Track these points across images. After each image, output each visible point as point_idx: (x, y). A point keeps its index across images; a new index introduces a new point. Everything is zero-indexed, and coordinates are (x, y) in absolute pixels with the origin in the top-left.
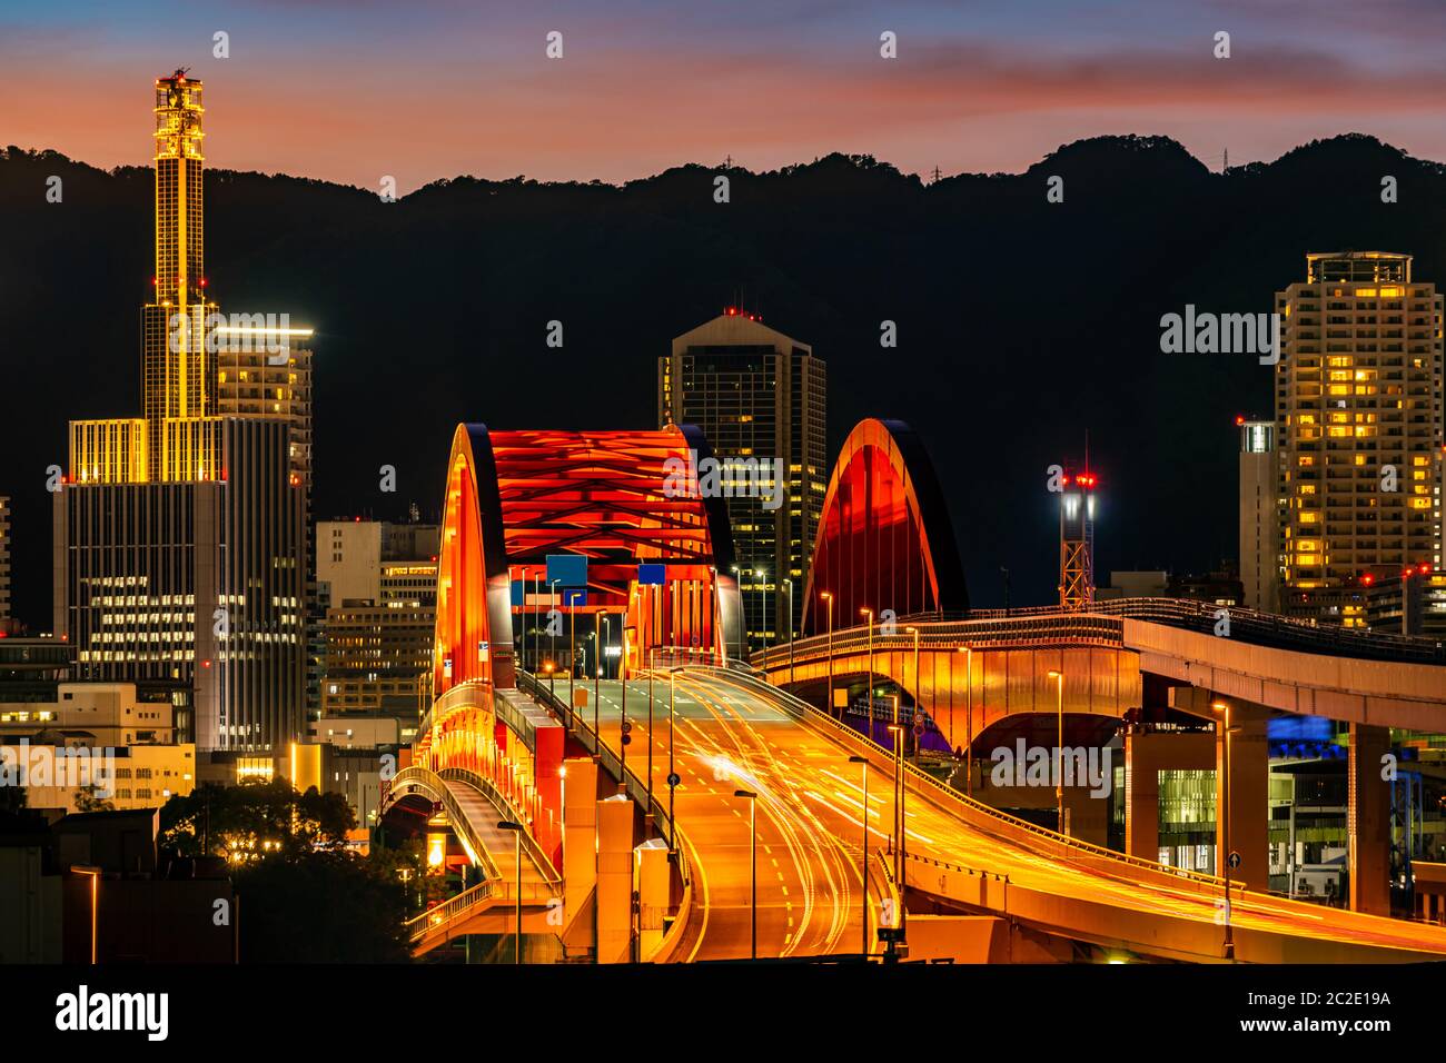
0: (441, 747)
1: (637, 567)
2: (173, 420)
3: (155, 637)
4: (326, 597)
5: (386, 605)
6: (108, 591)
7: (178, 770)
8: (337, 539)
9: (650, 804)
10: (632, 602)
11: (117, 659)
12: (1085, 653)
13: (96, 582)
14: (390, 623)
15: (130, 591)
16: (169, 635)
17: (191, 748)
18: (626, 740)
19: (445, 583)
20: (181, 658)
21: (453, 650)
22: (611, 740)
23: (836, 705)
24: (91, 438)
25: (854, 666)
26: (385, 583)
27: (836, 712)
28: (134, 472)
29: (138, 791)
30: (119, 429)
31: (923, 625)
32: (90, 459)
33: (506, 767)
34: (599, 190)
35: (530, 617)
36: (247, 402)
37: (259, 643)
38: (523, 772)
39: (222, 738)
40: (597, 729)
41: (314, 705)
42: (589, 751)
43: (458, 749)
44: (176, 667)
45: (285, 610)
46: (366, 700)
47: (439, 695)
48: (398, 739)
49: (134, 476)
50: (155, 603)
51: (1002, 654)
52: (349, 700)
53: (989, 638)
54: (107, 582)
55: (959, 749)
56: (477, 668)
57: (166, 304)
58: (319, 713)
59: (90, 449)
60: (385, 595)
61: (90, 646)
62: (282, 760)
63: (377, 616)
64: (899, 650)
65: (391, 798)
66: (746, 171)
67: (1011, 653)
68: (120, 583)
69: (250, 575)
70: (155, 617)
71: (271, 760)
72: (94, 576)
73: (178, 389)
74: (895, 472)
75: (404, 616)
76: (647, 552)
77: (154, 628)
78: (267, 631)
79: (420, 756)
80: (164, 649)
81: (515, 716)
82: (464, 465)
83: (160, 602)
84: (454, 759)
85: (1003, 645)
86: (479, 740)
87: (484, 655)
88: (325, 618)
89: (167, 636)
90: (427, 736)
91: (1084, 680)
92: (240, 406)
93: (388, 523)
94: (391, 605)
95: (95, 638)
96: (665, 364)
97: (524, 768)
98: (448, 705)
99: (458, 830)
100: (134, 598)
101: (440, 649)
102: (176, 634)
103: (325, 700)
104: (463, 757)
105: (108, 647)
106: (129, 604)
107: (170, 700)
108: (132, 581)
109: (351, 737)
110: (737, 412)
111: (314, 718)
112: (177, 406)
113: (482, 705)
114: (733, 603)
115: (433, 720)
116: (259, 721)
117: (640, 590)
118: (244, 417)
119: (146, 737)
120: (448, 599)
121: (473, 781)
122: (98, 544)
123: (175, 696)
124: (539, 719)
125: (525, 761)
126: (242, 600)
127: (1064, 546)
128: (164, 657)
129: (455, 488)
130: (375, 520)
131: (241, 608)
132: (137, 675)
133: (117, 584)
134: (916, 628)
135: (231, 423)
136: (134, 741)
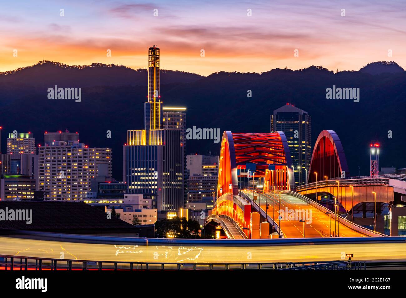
0: (219, 209)
1: (268, 166)
2: (152, 130)
3: (147, 183)
4: (189, 173)
5: (203, 175)
6: (136, 172)
7: (153, 215)
8: (191, 159)
9: (274, 224)
10: (266, 174)
11: (138, 188)
12: (379, 188)
13: (133, 169)
14: (204, 179)
15: (141, 171)
16: (151, 182)
17: (156, 210)
18: (267, 208)
19: (220, 170)
20: (154, 188)
21: (223, 186)
22: (263, 208)
23: (318, 200)
24: (132, 134)
25: (321, 190)
26: (203, 170)
27: (318, 202)
28: (143, 142)
29: (143, 220)
30: (139, 132)
31: (340, 180)
32: (132, 139)
33: (236, 215)
34: (255, 75)
35: (242, 178)
36: (170, 126)
37: (173, 184)
38: (240, 216)
39: (164, 207)
40: (260, 205)
41: (186, 199)
42: (258, 211)
43: (224, 210)
44: (152, 190)
45: (179, 176)
46: (198, 198)
47: (219, 197)
48: (206, 208)
49: (143, 144)
50: (147, 174)
51: (359, 188)
52: (194, 198)
53: (355, 183)
54: (136, 169)
55: (348, 211)
56: (228, 190)
57: (151, 102)
58: (187, 201)
59: (132, 137)
60: (203, 173)
61: (132, 185)
62: (178, 213)
63: (201, 178)
64: (332, 186)
65: (207, 222)
66: (291, 70)
67: (361, 187)
68: (139, 169)
69: (171, 168)
70: (147, 178)
71: (176, 213)
72: (132, 168)
73: (153, 122)
74: (331, 143)
75: (208, 178)
76: (270, 162)
77: (147, 180)
78: (175, 181)
79: (214, 212)
80: (149, 186)
81: (239, 202)
82: (225, 141)
83: (149, 174)
84: (222, 213)
85: (359, 185)
86: (230, 208)
87: (230, 187)
88: (188, 178)
89: (150, 183)
90: (216, 207)
91: (379, 194)
92: (168, 127)
93: (204, 155)
94: (204, 175)
95: (133, 183)
96: (272, 117)
97: (241, 215)
98: (221, 199)
99: (225, 230)
100: (142, 173)
101: (219, 186)
102: (152, 182)
103: (188, 198)
104: (225, 212)
105: (136, 185)
106: (141, 175)
107: (151, 198)
108: (142, 169)
109: (195, 207)
110: (289, 128)
111: (186, 203)
112: (153, 127)
113: (230, 199)
114: (292, 175)
115: (217, 203)
116: (173, 203)
117: (268, 172)
118: (170, 129)
119: (145, 207)
120: (221, 174)
121: (228, 218)
122: (134, 160)
123: (152, 197)
124: (245, 203)
125: (242, 213)
126: (169, 174)
127: (371, 161)
128: (150, 188)
129: (223, 146)
130: (201, 155)
131: (168, 176)
132: (143, 192)
133: (138, 170)
134: (339, 181)
135: (166, 131)
136: (142, 208)
